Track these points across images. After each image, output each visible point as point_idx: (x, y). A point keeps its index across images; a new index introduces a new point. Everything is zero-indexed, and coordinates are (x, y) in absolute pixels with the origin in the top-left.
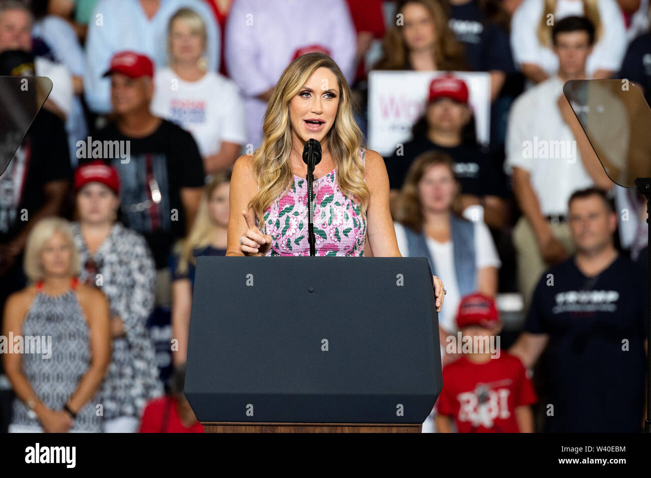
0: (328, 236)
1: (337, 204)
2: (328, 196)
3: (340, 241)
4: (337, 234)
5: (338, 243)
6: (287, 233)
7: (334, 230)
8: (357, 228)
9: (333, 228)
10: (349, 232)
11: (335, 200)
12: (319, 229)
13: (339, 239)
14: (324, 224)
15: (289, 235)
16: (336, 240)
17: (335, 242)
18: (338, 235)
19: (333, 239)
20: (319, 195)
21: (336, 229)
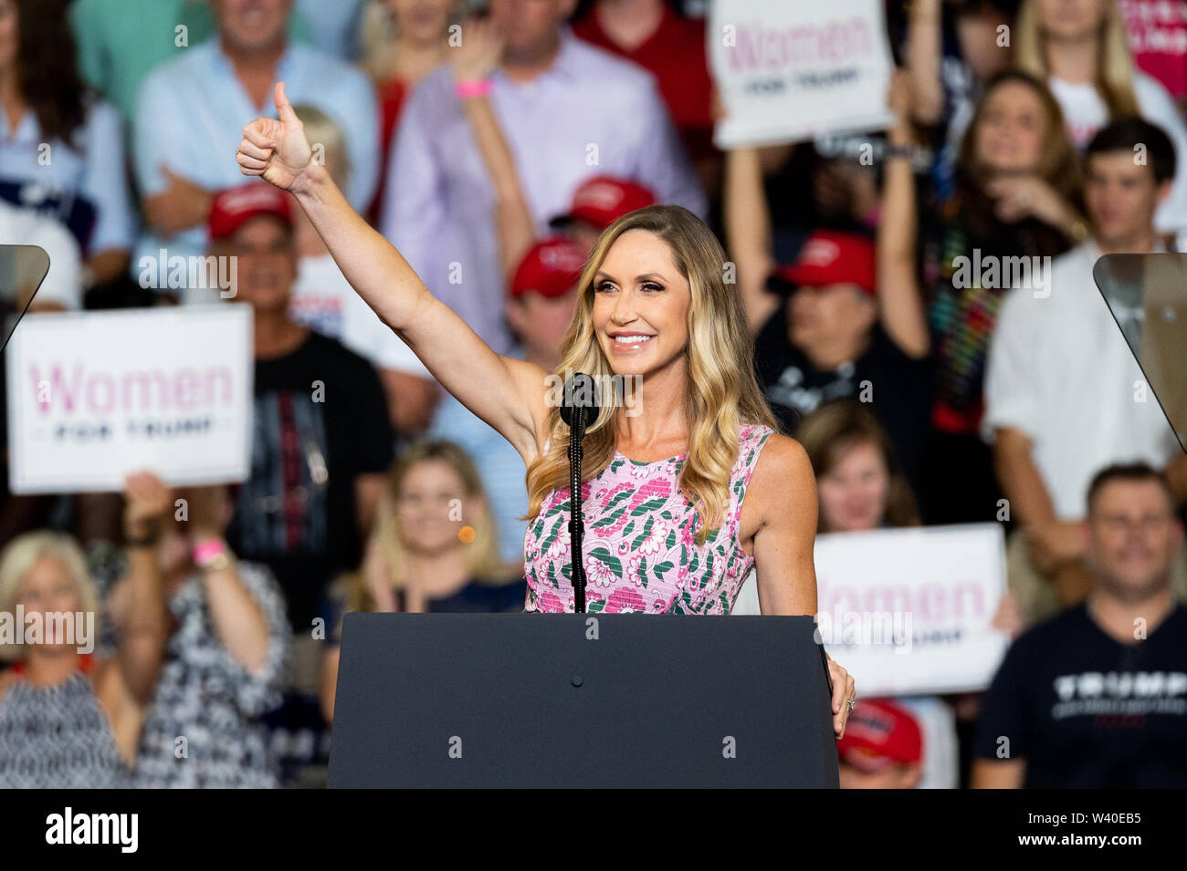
0: (624, 572)
1: (667, 515)
2: (656, 498)
3: (645, 586)
4: (641, 572)
5: (641, 591)
6: (550, 550)
7: (639, 560)
8: (685, 567)
9: (638, 556)
10: (667, 570)
11: (666, 507)
12: (611, 555)
13: (645, 581)
14: (623, 547)
15: (552, 555)
16: (639, 582)
17: (637, 586)
18: (643, 573)
19: (633, 579)
20: (640, 492)
21: (644, 559)
